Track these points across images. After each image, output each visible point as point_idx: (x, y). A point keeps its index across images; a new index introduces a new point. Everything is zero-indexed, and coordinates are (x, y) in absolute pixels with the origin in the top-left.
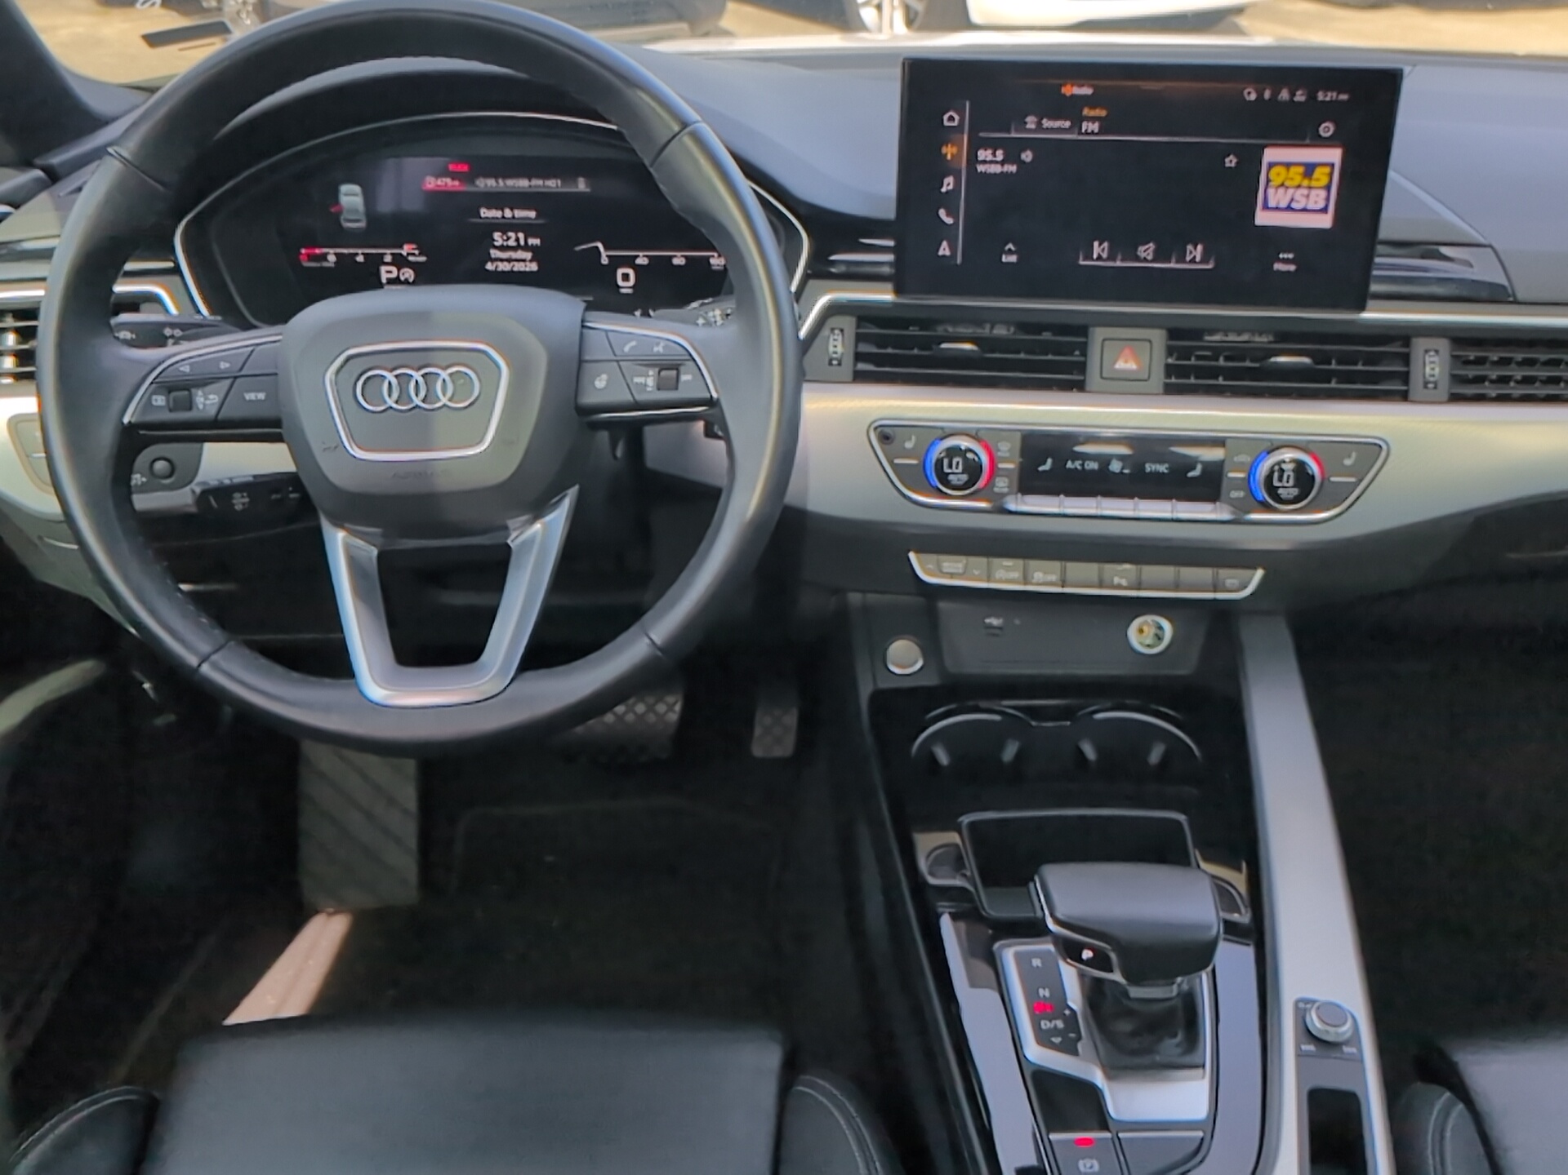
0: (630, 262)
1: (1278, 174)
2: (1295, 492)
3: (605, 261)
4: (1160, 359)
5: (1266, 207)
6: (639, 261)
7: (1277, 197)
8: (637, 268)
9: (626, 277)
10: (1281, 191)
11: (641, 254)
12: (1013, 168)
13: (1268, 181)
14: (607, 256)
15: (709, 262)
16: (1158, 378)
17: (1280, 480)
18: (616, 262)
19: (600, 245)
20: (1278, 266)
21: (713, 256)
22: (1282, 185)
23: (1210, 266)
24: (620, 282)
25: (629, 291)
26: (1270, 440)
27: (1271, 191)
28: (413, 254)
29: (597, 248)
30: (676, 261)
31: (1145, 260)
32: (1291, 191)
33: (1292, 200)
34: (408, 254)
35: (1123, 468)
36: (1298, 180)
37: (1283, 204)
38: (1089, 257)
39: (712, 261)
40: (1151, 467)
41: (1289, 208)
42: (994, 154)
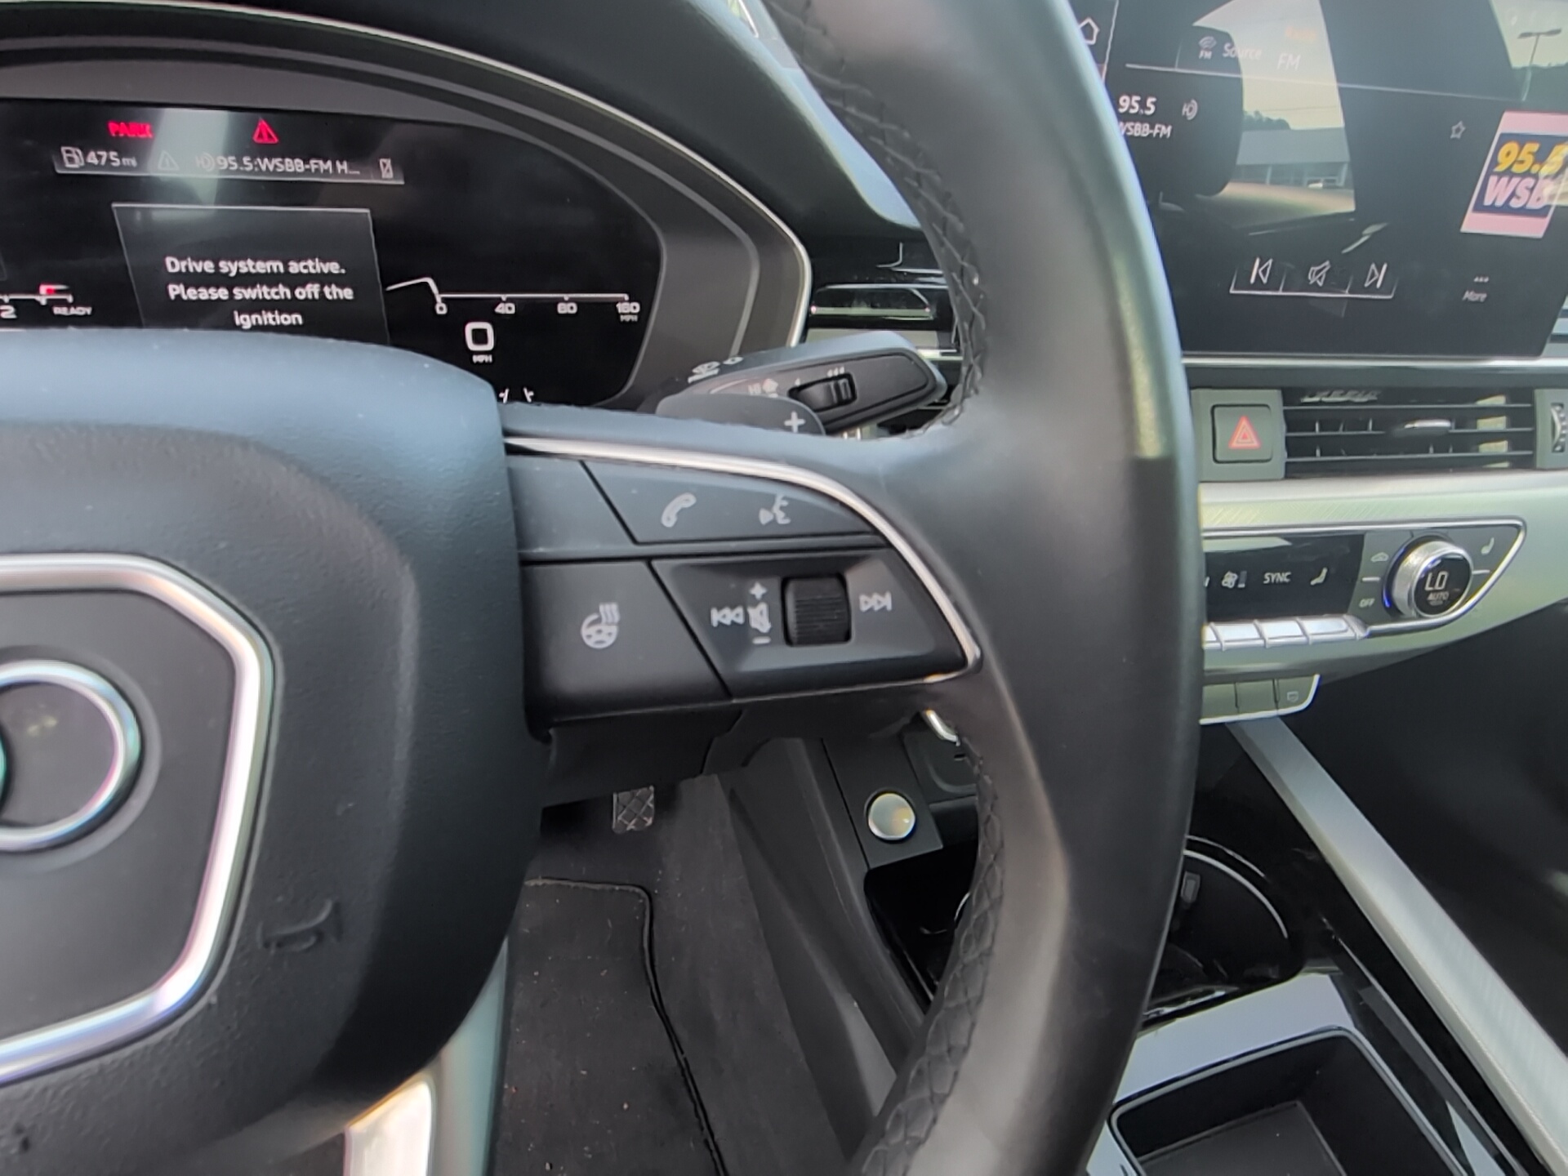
0: (486, 311)
1: (1507, 156)
2: (1445, 595)
3: (441, 309)
4: (1277, 431)
5: (1480, 208)
6: (501, 309)
7: (1497, 191)
8: (498, 321)
9: (479, 336)
10: (1505, 180)
11: (504, 297)
12: (1166, 131)
13: (1495, 162)
14: (445, 300)
15: (616, 309)
16: (1281, 456)
17: (1433, 584)
18: (462, 312)
19: (430, 282)
20: (1470, 295)
21: (623, 301)
22: (1508, 173)
23: (1390, 297)
24: (472, 346)
25: (489, 359)
26: (1411, 532)
27: (1493, 179)
28: (63, 303)
29: (426, 284)
30: (563, 309)
31: (1315, 287)
32: (1515, 180)
33: (1513, 195)
34: (52, 303)
35: (1237, 582)
36: (1530, 159)
37: (1499, 203)
38: (1244, 283)
39: (621, 308)
40: (1270, 577)
41: (1506, 209)
42: (1142, 104)
